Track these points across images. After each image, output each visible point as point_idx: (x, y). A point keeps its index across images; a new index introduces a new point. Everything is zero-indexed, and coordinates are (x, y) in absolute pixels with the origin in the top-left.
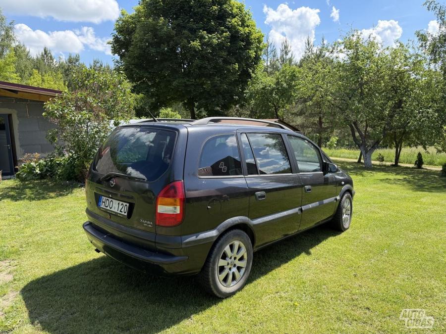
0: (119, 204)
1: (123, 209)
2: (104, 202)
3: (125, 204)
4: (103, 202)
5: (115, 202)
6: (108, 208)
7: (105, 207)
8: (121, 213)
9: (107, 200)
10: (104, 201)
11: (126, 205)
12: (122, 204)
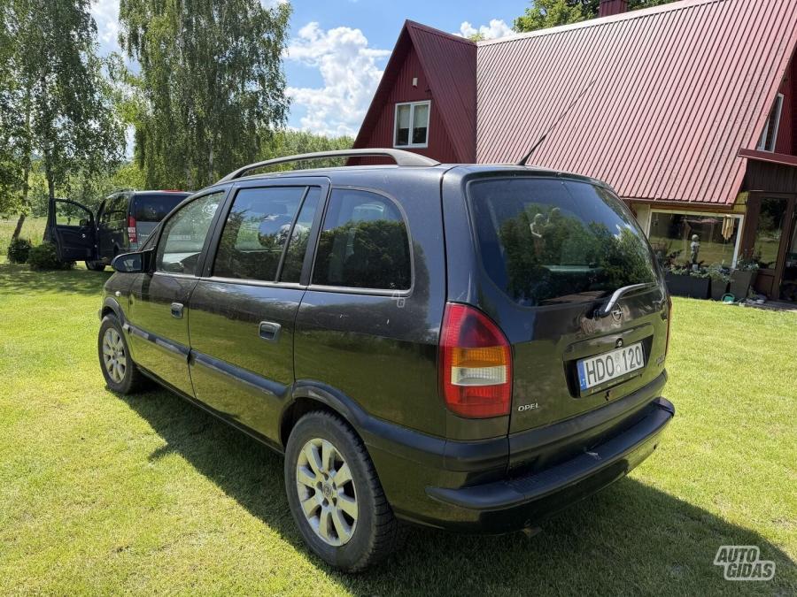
0: (624, 355)
1: (635, 359)
2: (593, 372)
3: (634, 347)
4: (589, 373)
5: (616, 355)
6: (607, 378)
7: (599, 382)
8: (634, 369)
9: (598, 361)
10: (591, 369)
11: (637, 348)
12: (631, 350)
